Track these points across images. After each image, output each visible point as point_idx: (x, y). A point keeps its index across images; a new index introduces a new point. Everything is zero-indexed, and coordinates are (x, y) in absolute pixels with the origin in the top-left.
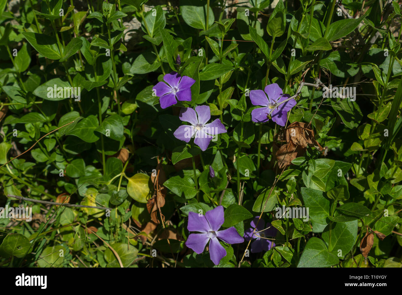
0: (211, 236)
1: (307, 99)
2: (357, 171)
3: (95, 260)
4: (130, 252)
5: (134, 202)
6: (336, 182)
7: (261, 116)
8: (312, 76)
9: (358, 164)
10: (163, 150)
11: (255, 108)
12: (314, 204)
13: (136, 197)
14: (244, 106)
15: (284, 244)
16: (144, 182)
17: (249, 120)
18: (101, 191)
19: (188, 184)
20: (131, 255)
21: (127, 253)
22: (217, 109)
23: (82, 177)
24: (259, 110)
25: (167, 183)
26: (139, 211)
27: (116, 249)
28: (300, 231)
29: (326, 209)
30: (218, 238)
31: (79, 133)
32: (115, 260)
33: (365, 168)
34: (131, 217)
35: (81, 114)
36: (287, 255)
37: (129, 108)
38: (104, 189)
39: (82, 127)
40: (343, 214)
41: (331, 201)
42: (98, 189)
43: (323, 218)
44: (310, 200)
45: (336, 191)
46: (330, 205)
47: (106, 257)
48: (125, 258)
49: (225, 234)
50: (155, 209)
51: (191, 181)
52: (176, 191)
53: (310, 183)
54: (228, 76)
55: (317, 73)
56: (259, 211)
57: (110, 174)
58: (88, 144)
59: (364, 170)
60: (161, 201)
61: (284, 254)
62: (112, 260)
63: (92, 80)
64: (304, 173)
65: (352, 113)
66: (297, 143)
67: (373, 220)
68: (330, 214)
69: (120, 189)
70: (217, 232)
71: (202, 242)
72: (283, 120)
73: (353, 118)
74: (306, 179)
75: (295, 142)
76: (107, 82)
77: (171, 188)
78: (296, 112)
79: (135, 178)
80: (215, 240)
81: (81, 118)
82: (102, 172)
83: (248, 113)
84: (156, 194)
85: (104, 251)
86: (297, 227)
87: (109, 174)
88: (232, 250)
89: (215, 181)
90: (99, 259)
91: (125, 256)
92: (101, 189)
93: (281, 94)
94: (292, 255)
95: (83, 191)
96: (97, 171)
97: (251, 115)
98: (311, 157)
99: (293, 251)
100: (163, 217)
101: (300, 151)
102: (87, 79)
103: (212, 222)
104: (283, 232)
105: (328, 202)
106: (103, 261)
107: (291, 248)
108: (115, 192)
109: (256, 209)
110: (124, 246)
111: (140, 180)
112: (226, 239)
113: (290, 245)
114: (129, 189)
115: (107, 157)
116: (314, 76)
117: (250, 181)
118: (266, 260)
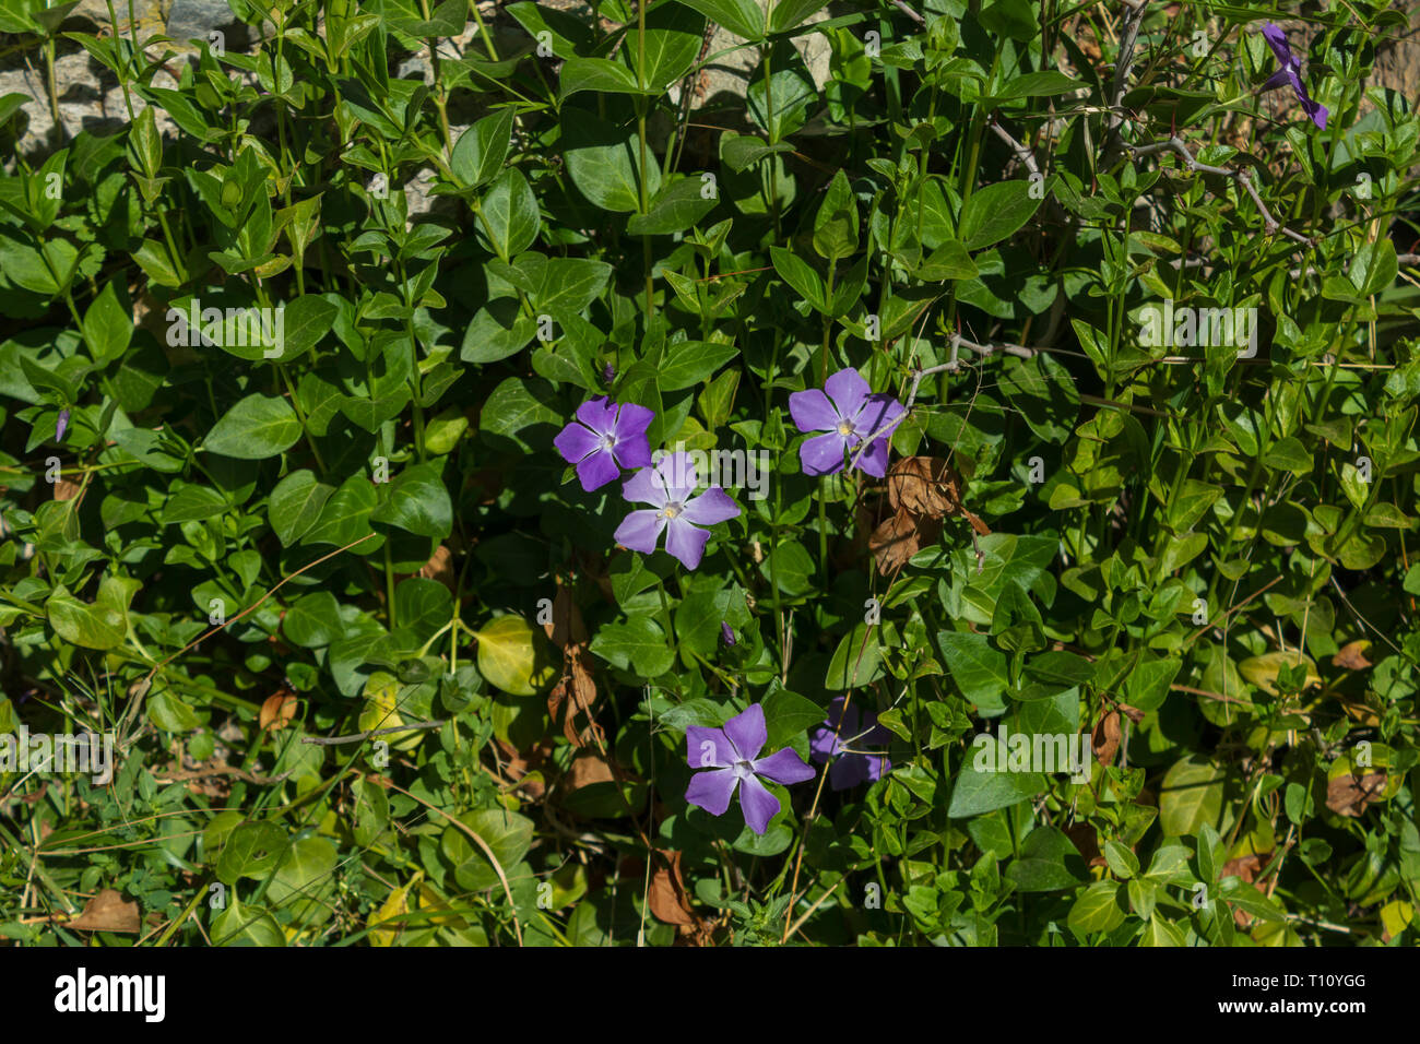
0: (740, 772)
2: (1076, 547)
3: (414, 866)
4: (512, 831)
6: (1013, 613)
7: (824, 458)
8: (939, 330)
9: (1077, 526)
10: (567, 551)
11: (807, 439)
12: (971, 666)
13: (502, 680)
14: (780, 438)
15: (911, 760)
16: (520, 639)
17: (794, 469)
18: (407, 677)
19: (649, 638)
20: (518, 836)
21: (506, 834)
22: (700, 429)
24: (819, 442)
25: (598, 645)
26: (509, 715)
27: (474, 827)
28: (946, 730)
29: (1000, 673)
30: (756, 775)
31: (337, 532)
32: (473, 855)
33: (1096, 536)
34: (493, 738)
35: (319, 478)
36: (921, 788)
37: (446, 434)
38: (415, 671)
39: (340, 517)
40: (1038, 681)
41: (1009, 655)
42: (396, 674)
43: (995, 693)
44: (961, 658)
45: (1015, 634)
46: (1009, 663)
47: (447, 851)
48: (502, 848)
49: (771, 765)
50: (572, 711)
51: (654, 627)
52: (621, 661)
53: (960, 606)
55: (950, 324)
56: (840, 687)
59: (1095, 542)
60: (586, 691)
61: (915, 786)
62: (466, 856)
63: (360, 392)
64: (942, 584)
66: (916, 509)
67: (1115, 679)
68: (1011, 683)
69: (458, 666)
70: (753, 763)
71: (724, 789)
72: (879, 461)
73: (1049, 410)
74: (948, 599)
75: (911, 503)
77: (610, 655)
79: (497, 632)
80: (752, 780)
81: (327, 489)
82: (385, 621)
83: (791, 452)
84: (570, 673)
85: (439, 837)
86: (938, 721)
88: (786, 796)
89: (737, 652)
90: (424, 859)
91: (501, 843)
92: (407, 674)
93: (867, 396)
94: (932, 785)
95: (348, 680)
97: (799, 459)
98: (956, 545)
99: (936, 774)
101: (929, 530)
102: (349, 394)
103: (742, 744)
104: (907, 736)
105: (1001, 657)
106: (436, 862)
107: (931, 770)
108: (449, 677)
109: (834, 682)
110: (492, 817)
111: (510, 634)
112: (775, 774)
113: (927, 762)
114: (484, 665)
115: (399, 578)
116: (945, 330)
117: (809, 608)
118: (874, 806)
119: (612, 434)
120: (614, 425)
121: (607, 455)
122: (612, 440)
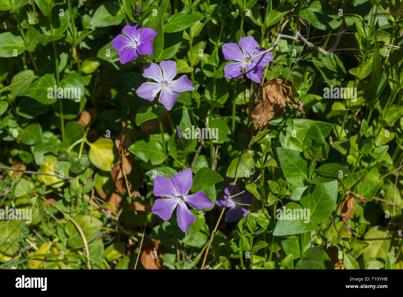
0: (178, 201)
1: (286, 55)
2: (339, 133)
3: (55, 235)
4: (93, 225)
5: (97, 171)
6: (313, 141)
7: (234, 72)
8: (291, 28)
9: (341, 125)
10: (128, 112)
11: (228, 63)
12: (291, 165)
13: (99, 164)
14: (216, 61)
15: (260, 210)
16: (108, 148)
17: (221, 76)
18: (60, 158)
19: (156, 149)
20: (95, 228)
21: (91, 226)
22: (187, 66)
23: (38, 145)
24: (233, 65)
25: (132, 148)
26: (102, 181)
27: (78, 222)
28: (276, 195)
29: (304, 170)
30: (185, 202)
31: (34, 93)
32: (77, 233)
33: (348, 129)
34: (94, 188)
35: (36, 73)
36: (262, 222)
37: (90, 67)
38: (63, 156)
39: (37, 88)
40: (321, 176)
41: (309, 162)
42: (56, 156)
43: (301, 180)
44: (286, 161)
45: (313, 151)
46: (308, 166)
47: (67, 231)
48: (88, 232)
49: (193, 199)
50: (120, 176)
51: (159, 146)
52: (142, 156)
53: (288, 144)
54: (199, 29)
55: (296, 25)
56: (233, 177)
57: (70, 141)
58: (45, 106)
59: (347, 131)
60: (127, 168)
61: (260, 221)
62: (74, 233)
63: (48, 34)
64: (281, 134)
65: (335, 70)
66: (274, 102)
67: (354, 183)
68: (308, 176)
69: (82, 156)
70: (184, 197)
71: (169, 208)
72: (259, 76)
73: (335, 75)
74: (283, 140)
75: (272, 100)
76: (64, 35)
77: (136, 153)
78: (274, 68)
79: (98, 144)
80: (183, 206)
81: (36, 77)
82: (61, 139)
83: (221, 69)
84: (121, 160)
85: (64, 224)
86: (272, 190)
87: (68, 139)
89: (183, 142)
90: (59, 233)
91: (88, 229)
92: (60, 156)
93: (257, 48)
94: (268, 221)
95: (40, 158)
96: (55, 137)
97: (224, 71)
98: (289, 116)
99: (270, 217)
100: (129, 185)
101: (278, 111)
102: (42, 32)
103: (180, 187)
104: (258, 197)
105: (305, 163)
106: (64, 235)
107: (268, 215)
108: (76, 160)
109: (230, 174)
110: (86, 218)
111: (103, 145)
112: (195, 204)
113: (266, 212)
114: (91, 156)
115: (66, 121)
116: (293, 28)
117: (225, 145)
118: (241, 228)
119: (137, 40)
120: (139, 36)
121: (134, 49)
122: (137, 43)
